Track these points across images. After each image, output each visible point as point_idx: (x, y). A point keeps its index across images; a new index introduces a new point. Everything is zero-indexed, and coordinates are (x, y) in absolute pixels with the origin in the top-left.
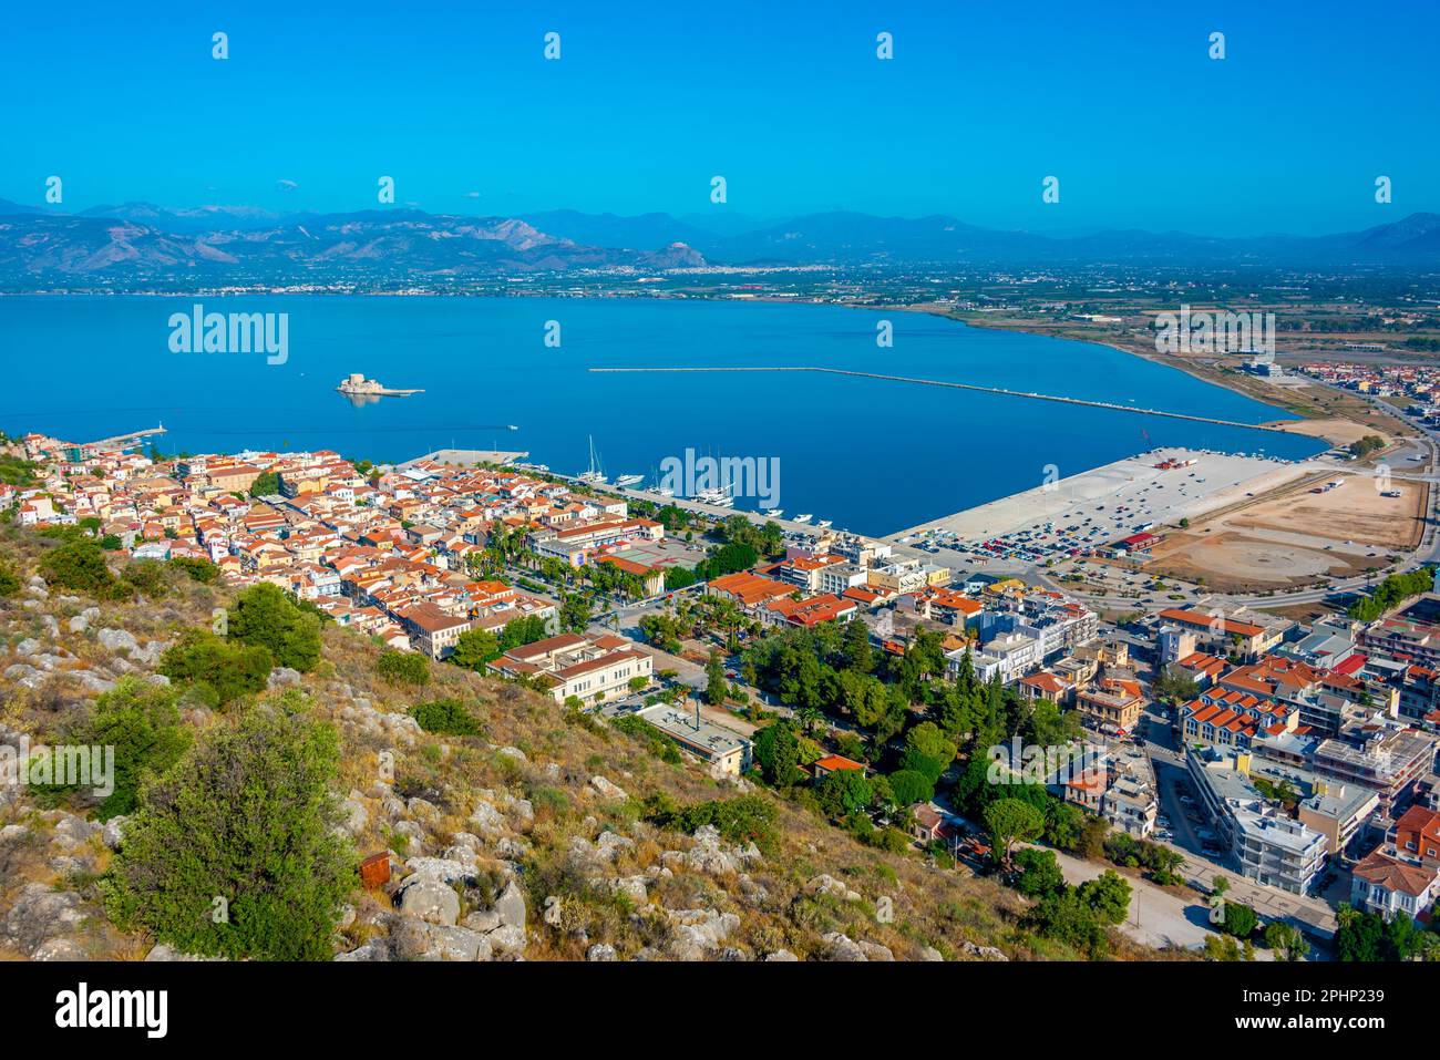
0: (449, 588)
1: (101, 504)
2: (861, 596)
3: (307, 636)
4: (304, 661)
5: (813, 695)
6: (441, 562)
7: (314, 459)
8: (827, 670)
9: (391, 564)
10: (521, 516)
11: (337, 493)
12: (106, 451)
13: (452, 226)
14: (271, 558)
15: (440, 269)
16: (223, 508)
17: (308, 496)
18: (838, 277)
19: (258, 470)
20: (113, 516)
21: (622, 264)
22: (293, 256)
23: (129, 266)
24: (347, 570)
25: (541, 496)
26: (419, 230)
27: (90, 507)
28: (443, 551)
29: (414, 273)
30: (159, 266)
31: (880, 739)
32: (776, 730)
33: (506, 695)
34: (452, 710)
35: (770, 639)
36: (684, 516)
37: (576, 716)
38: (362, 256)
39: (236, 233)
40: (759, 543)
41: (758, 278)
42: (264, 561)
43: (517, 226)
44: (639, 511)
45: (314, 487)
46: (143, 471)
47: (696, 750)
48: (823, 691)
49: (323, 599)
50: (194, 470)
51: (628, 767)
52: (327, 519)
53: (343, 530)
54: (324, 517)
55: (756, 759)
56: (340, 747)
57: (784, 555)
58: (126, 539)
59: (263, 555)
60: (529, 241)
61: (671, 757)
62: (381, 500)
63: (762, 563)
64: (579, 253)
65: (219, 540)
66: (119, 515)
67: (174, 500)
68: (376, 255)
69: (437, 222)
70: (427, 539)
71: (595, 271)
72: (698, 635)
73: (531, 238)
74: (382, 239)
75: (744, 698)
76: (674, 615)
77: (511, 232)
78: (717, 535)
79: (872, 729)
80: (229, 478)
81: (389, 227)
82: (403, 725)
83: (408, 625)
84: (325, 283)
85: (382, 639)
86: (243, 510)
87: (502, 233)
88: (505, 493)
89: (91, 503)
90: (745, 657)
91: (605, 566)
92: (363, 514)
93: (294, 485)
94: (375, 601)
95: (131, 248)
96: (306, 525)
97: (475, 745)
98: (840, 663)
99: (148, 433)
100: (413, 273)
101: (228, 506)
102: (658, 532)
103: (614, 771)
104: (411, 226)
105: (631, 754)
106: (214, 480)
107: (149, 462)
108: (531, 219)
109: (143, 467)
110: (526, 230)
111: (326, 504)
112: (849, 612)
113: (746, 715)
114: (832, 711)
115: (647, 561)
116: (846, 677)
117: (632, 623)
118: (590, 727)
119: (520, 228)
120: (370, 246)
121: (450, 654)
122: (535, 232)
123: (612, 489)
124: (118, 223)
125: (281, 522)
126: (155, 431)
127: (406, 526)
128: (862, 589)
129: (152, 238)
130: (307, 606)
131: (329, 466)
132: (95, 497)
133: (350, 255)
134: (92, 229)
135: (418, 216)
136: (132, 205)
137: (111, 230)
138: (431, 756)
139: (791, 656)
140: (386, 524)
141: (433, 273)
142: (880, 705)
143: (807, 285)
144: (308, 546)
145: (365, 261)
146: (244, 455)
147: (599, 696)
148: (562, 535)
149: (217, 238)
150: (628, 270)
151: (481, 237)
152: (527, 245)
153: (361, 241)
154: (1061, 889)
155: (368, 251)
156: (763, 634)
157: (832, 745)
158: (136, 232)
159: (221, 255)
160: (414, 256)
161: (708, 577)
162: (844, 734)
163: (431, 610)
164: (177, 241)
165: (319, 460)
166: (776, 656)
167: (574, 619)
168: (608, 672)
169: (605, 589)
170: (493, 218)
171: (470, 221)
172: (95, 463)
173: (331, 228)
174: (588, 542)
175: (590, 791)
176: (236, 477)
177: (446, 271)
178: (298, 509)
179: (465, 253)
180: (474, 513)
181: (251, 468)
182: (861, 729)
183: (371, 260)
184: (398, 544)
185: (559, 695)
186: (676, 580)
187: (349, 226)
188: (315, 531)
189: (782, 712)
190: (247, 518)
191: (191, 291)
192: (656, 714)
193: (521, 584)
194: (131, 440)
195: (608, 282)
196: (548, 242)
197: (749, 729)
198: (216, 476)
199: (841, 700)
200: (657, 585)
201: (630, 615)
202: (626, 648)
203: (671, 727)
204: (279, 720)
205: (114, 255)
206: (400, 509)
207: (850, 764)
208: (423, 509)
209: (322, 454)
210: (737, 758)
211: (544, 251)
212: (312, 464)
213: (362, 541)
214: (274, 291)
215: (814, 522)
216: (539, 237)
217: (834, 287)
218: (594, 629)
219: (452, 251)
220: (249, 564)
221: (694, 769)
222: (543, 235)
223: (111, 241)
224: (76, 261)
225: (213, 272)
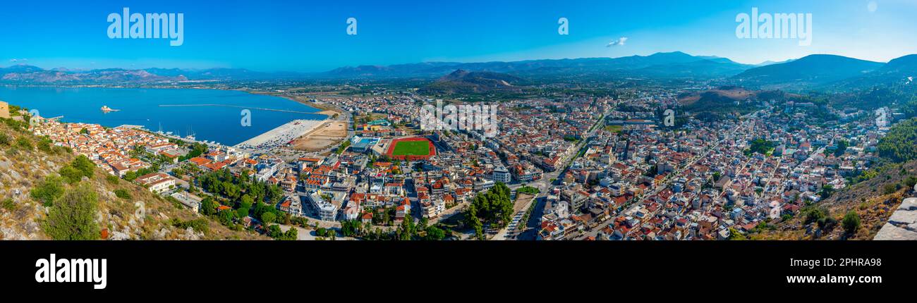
0: (124, 160)
2: (227, 162)
3: (91, 169)
4: (90, 175)
5: (217, 189)
6: (123, 153)
8: (220, 182)
9: (110, 153)
10: (142, 142)
11: (99, 134)
13: (128, 72)
16: (74, 135)
17: (93, 134)
18: (220, 82)
19: (82, 128)
23: (59, 81)
24: (100, 153)
25: (147, 137)
26: (121, 73)
28: (123, 150)
30: (65, 81)
31: (234, 200)
32: (207, 199)
33: (138, 189)
34: (124, 192)
35: (205, 174)
36: (183, 142)
37: (155, 196)
39: (80, 74)
40: (202, 149)
41: (201, 83)
42: (82, 149)
43: (143, 72)
44: (171, 141)
45: (94, 132)
47: (187, 206)
48: (219, 188)
49: (94, 160)
50: (69, 126)
51: (169, 210)
52: (96, 140)
53: (100, 143)
55: (202, 208)
56: (97, 199)
57: (208, 152)
61: (180, 208)
62: (109, 136)
63: (202, 154)
68: (111, 79)
69: (125, 71)
70: (119, 147)
71: (161, 82)
72: (187, 174)
73: (146, 74)
74: (112, 75)
75: (199, 191)
76: (180, 169)
78: (191, 147)
79: (232, 197)
81: (114, 72)
82: (112, 195)
83: (114, 168)
85: (108, 172)
86: (78, 136)
87: (139, 73)
88: (138, 136)
90: (199, 179)
91: (163, 155)
92: (105, 140)
93: (90, 132)
94: (106, 162)
95: (60, 77)
96: (92, 141)
97: (130, 202)
98: (223, 180)
102: (176, 146)
103: (165, 212)
104: (119, 72)
105: (170, 207)
108: (146, 70)
111: (96, 136)
112: (225, 166)
113: (199, 195)
114: (222, 193)
115: (173, 154)
116: (225, 184)
117: (170, 171)
118: (159, 199)
121: (124, 177)
123: (165, 135)
124: (57, 72)
127: (115, 143)
128: (228, 160)
129: (64, 75)
130: (91, 161)
131: (97, 128)
133: (105, 79)
134: (53, 73)
135: (121, 69)
138: (119, 204)
139: (211, 179)
140: (109, 143)
141: (123, 83)
142: (234, 191)
143: (212, 85)
144: (92, 147)
145: (108, 80)
147: (161, 190)
148: (152, 147)
149: (76, 75)
150: (169, 82)
151: (135, 74)
152: (145, 76)
153: (108, 75)
154: (281, 234)
155: (109, 77)
156: (203, 173)
157: (222, 203)
158: (60, 74)
159: (78, 78)
160: (119, 79)
161: (189, 158)
162: (225, 199)
163: (120, 165)
164: (68, 76)
166: (207, 179)
167: (155, 169)
168: (164, 184)
169: (163, 161)
170: (138, 70)
171: (133, 71)
173: (101, 73)
174: (159, 149)
175: (159, 217)
176: (77, 129)
177: (126, 82)
178: (90, 137)
179: (131, 78)
180: (131, 141)
181: (80, 127)
182: (229, 198)
184: (113, 148)
185: (151, 189)
186: (181, 159)
187: (105, 72)
188: (94, 143)
189: (209, 194)
190: (79, 138)
192: (176, 195)
193: (142, 159)
194: (56, 119)
195: (163, 84)
197: (200, 199)
199: (224, 190)
200: (176, 161)
201: (169, 168)
202: (168, 177)
203: (180, 199)
204: (84, 190)
205: (56, 78)
206: (114, 139)
207: (227, 208)
208: (119, 139)
210: (197, 207)
212: (94, 126)
213: (104, 146)
215: (215, 143)
217: (219, 85)
218: (160, 172)
219: (129, 77)
220: (79, 149)
221: (186, 211)
222: (149, 74)
223: (56, 75)
224: (50, 80)
225: (76, 82)
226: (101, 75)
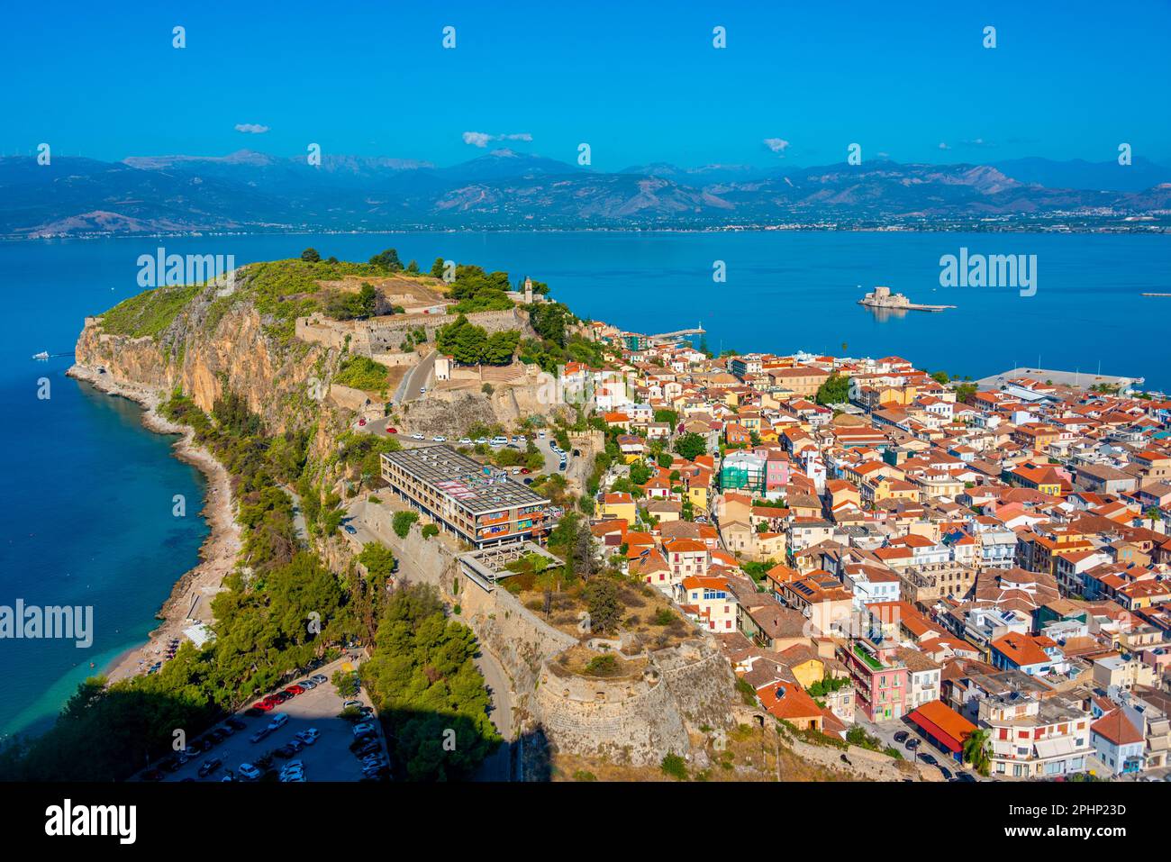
1: (672, 395)
7: (881, 366)
11: (933, 407)
12: (661, 343)
13: (921, 173)
14: (893, 488)
15: (909, 212)
16: (799, 413)
19: (824, 373)
20: (687, 411)
21: (1097, 207)
22: (779, 202)
23: (651, 212)
26: (892, 177)
27: (661, 397)
29: (887, 216)
30: (673, 212)
38: (839, 202)
39: (732, 185)
43: (988, 171)
46: (698, 365)
50: (750, 368)
52: (941, 440)
53: (968, 457)
54: (933, 437)
58: (709, 440)
59: (882, 484)
60: (998, 185)
64: (1053, 196)
65: (814, 454)
66: (693, 410)
67: (740, 399)
68: (850, 201)
69: (907, 170)
71: (1068, 213)
73: (998, 182)
74: (857, 186)
77: (980, 177)
80: (795, 379)
81: (862, 176)
84: (810, 222)
87: (971, 178)
89: (663, 394)
92: (988, 439)
93: (876, 393)
95: (654, 197)
99: (690, 332)
100: (885, 216)
101: (806, 411)
104: (883, 175)
106: (778, 380)
107: (703, 357)
108: (1001, 166)
109: (697, 361)
110: (995, 175)
119: (990, 173)
120: (847, 192)
122: (1004, 177)
124: (647, 178)
125: (880, 439)
126: (695, 331)
129: (669, 189)
131: (902, 375)
132: (667, 386)
133: (828, 201)
134: (626, 183)
135: (890, 166)
136: (654, 166)
137: (640, 183)
141: (904, 216)
144: (939, 478)
145: (839, 206)
146: (799, 356)
149: (718, 188)
150: (1107, 211)
151: (949, 183)
152: (994, 190)
153: (837, 188)
155: (845, 197)
158: (658, 184)
159: (722, 203)
160: (886, 201)
164: (688, 191)
165: (886, 368)
170: (962, 166)
171: (938, 169)
172: (653, 353)
173: (812, 179)
176: (802, 379)
177: (915, 213)
178: (893, 424)
179: (933, 198)
183: (846, 205)
187: (828, 177)
191: (699, 229)
194: (674, 338)
196: (1016, 186)
198: (779, 376)
205: (641, 203)
206: (1032, 437)
209: (890, 361)
211: (1011, 195)
212: (880, 371)
214: (768, 228)
216: (1008, 182)
219: (922, 195)
222: (1012, 180)
223: (640, 191)
224: (614, 208)
225: (714, 217)
226: (816, 188)
